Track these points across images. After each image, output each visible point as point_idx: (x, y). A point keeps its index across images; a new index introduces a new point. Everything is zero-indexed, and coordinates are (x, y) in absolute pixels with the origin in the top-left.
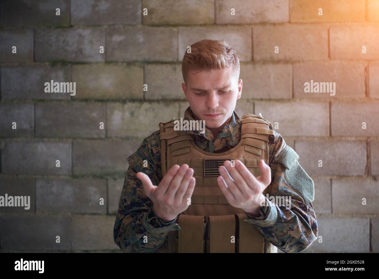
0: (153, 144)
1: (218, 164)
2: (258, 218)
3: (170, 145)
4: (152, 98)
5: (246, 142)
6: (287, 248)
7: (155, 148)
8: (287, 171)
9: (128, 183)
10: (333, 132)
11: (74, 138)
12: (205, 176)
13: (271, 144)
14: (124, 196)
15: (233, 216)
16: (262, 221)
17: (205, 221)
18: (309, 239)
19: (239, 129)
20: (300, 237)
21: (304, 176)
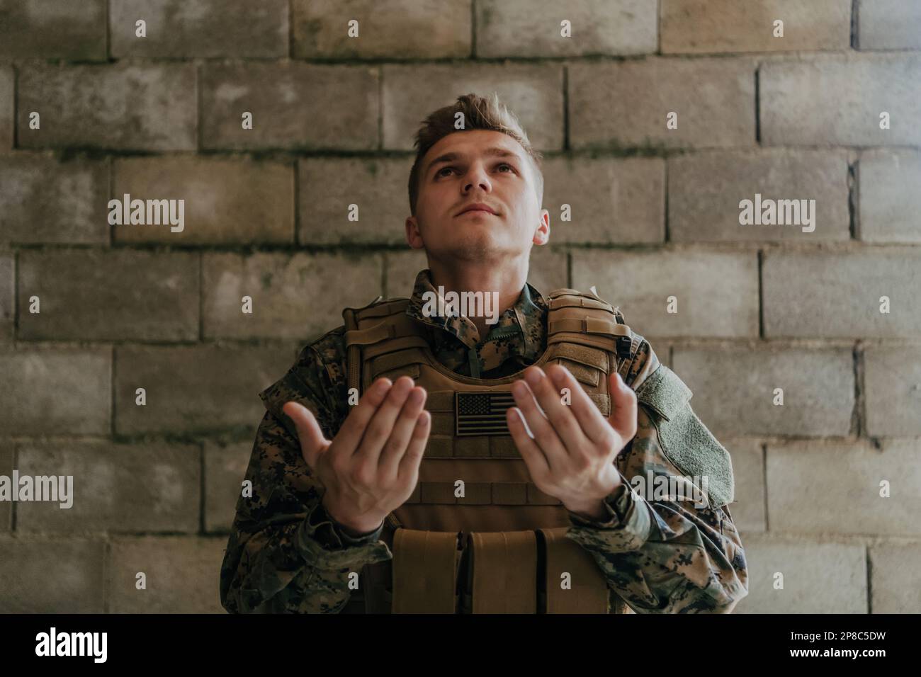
0: (329, 359)
1: (492, 404)
2: (606, 525)
3: (372, 359)
4: (317, 242)
5: (561, 352)
7: (333, 368)
8: (663, 424)
9: (264, 452)
10: (768, 327)
11: (120, 343)
12: (458, 434)
13: (623, 360)
15: (531, 534)
16: (613, 533)
17: (459, 543)
18: (729, 590)
19: (540, 319)
20: (707, 583)
21: (705, 440)
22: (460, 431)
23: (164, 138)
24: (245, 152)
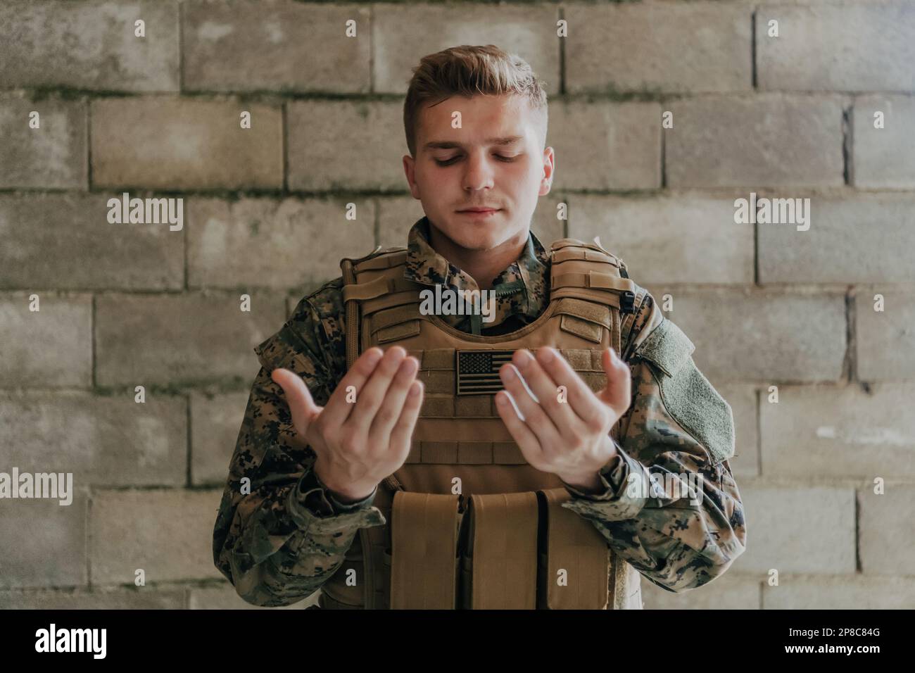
0: (325, 313)
1: (494, 363)
2: (600, 498)
3: (370, 315)
4: (307, 187)
5: (564, 309)
6: (669, 576)
7: (329, 323)
8: (666, 380)
9: (259, 410)
11: (100, 291)
12: (459, 393)
13: (626, 315)
14: (245, 444)
15: (533, 495)
16: (608, 504)
17: (460, 506)
18: (726, 550)
19: (543, 275)
20: (702, 547)
21: (707, 394)
22: (461, 390)
23: (143, 78)
24: (231, 93)
